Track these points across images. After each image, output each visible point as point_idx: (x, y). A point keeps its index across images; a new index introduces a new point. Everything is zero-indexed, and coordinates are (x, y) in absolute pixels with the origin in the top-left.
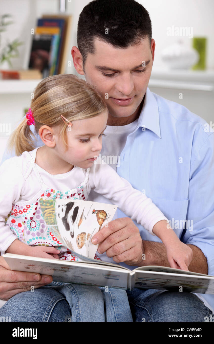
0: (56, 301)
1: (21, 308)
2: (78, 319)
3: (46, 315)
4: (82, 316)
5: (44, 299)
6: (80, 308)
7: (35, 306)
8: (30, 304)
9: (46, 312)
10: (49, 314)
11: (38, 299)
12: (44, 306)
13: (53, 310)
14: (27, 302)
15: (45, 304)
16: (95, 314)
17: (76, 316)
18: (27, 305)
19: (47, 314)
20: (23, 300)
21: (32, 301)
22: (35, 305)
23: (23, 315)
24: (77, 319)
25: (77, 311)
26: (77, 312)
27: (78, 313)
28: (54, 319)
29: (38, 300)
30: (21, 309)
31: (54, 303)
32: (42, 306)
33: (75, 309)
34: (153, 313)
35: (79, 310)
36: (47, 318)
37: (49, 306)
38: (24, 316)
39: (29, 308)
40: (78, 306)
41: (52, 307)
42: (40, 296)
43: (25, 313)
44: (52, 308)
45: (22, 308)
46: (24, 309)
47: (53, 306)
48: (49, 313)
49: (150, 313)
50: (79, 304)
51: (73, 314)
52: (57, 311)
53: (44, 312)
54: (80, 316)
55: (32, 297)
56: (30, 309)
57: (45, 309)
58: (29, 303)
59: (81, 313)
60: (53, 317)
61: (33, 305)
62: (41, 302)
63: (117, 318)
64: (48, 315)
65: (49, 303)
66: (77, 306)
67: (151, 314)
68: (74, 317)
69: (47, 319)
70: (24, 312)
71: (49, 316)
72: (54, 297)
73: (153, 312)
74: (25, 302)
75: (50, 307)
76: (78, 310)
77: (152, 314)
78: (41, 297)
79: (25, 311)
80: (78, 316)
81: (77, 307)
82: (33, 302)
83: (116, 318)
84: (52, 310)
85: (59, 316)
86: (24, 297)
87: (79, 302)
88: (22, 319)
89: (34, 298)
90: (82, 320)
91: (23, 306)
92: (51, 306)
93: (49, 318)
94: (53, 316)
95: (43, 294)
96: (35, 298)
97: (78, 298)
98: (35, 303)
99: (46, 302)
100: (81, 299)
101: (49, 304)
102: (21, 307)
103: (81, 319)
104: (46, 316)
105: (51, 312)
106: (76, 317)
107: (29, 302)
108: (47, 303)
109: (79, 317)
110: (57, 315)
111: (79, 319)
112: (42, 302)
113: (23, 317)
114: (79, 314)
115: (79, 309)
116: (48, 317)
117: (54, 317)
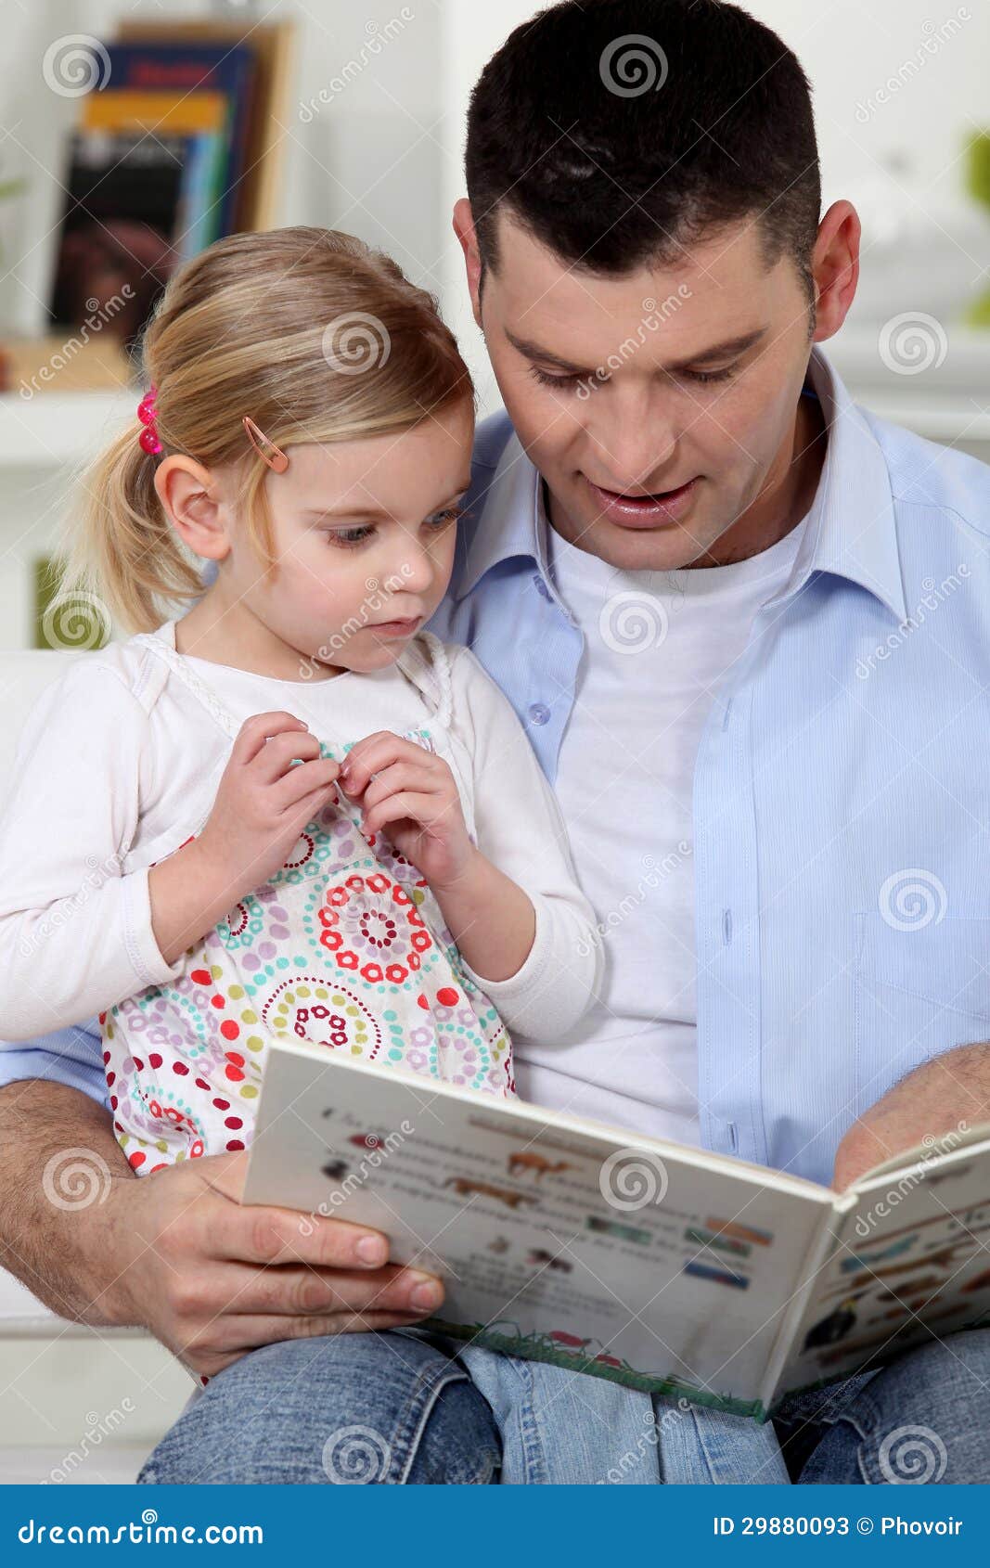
0: (438, 1379)
1: (280, 1410)
2: (531, 1471)
3: (400, 1437)
4: (550, 1458)
5: (387, 1368)
6: (539, 1417)
7: (349, 1400)
8: (322, 1392)
9: (397, 1425)
10: (413, 1436)
11: (358, 1367)
12: (389, 1398)
13: (429, 1420)
14: (308, 1385)
15: (393, 1391)
16: (611, 1447)
17: (524, 1458)
18: (311, 1394)
19: (405, 1433)
20: (287, 1374)
21: (331, 1380)
22: (347, 1394)
23: (294, 1440)
24: (528, 1473)
25: (525, 1433)
26: (528, 1439)
27: (533, 1443)
28: (437, 1461)
29: (359, 1371)
30: (281, 1415)
31: (433, 1386)
32: (381, 1399)
33: (516, 1423)
34: (881, 1425)
35: (536, 1431)
36: (406, 1453)
37: (410, 1397)
38: (299, 1445)
39: (321, 1408)
40: (533, 1413)
41: (423, 1404)
42: (364, 1356)
43: (305, 1432)
44: (428, 1410)
45: (287, 1411)
46: (295, 1415)
47: (428, 1398)
48: (412, 1430)
49: (869, 1427)
50: (537, 1401)
51: (508, 1448)
52: (446, 1422)
53: (392, 1427)
54: (540, 1457)
55: (332, 1361)
56: (325, 1414)
57: (394, 1412)
58: (320, 1387)
59: (545, 1443)
60: (428, 1451)
61: (340, 1393)
62: (372, 1382)
63: (714, 1455)
64: (409, 1440)
65: (408, 1386)
66: (524, 1411)
67: (872, 1428)
68: (515, 1462)
69: (407, 1459)
70: (297, 1427)
71: (415, 1445)
72: (426, 1364)
73: (879, 1421)
74: (298, 1382)
75: (414, 1404)
76: (533, 1429)
77: (876, 1429)
78: (372, 1361)
79: (303, 1423)
80: (531, 1459)
81: (528, 1417)
82: (338, 1381)
83: (707, 1455)
84: (426, 1416)
85: (457, 1445)
86: (290, 1361)
87: (536, 1394)
88: (291, 1460)
89: (337, 1364)
90: (549, 1474)
91: (292, 1399)
92: (419, 1401)
93: (414, 1451)
94: (428, 1447)
95: (377, 1348)
96: (345, 1364)
97: (529, 1374)
98: (347, 1386)
99: (398, 1380)
100: (544, 1376)
101: (410, 1392)
102: (283, 1406)
103: (546, 1470)
104: (402, 1444)
105: (422, 1425)
106: (520, 1461)
107: (318, 1381)
108: (399, 1386)
109: (534, 1463)
110: (446, 1439)
111: (537, 1471)
112: (378, 1383)
113: (293, 1450)
114: (536, 1447)
115: (536, 1426)
116: (410, 1447)
117: (435, 1449)
